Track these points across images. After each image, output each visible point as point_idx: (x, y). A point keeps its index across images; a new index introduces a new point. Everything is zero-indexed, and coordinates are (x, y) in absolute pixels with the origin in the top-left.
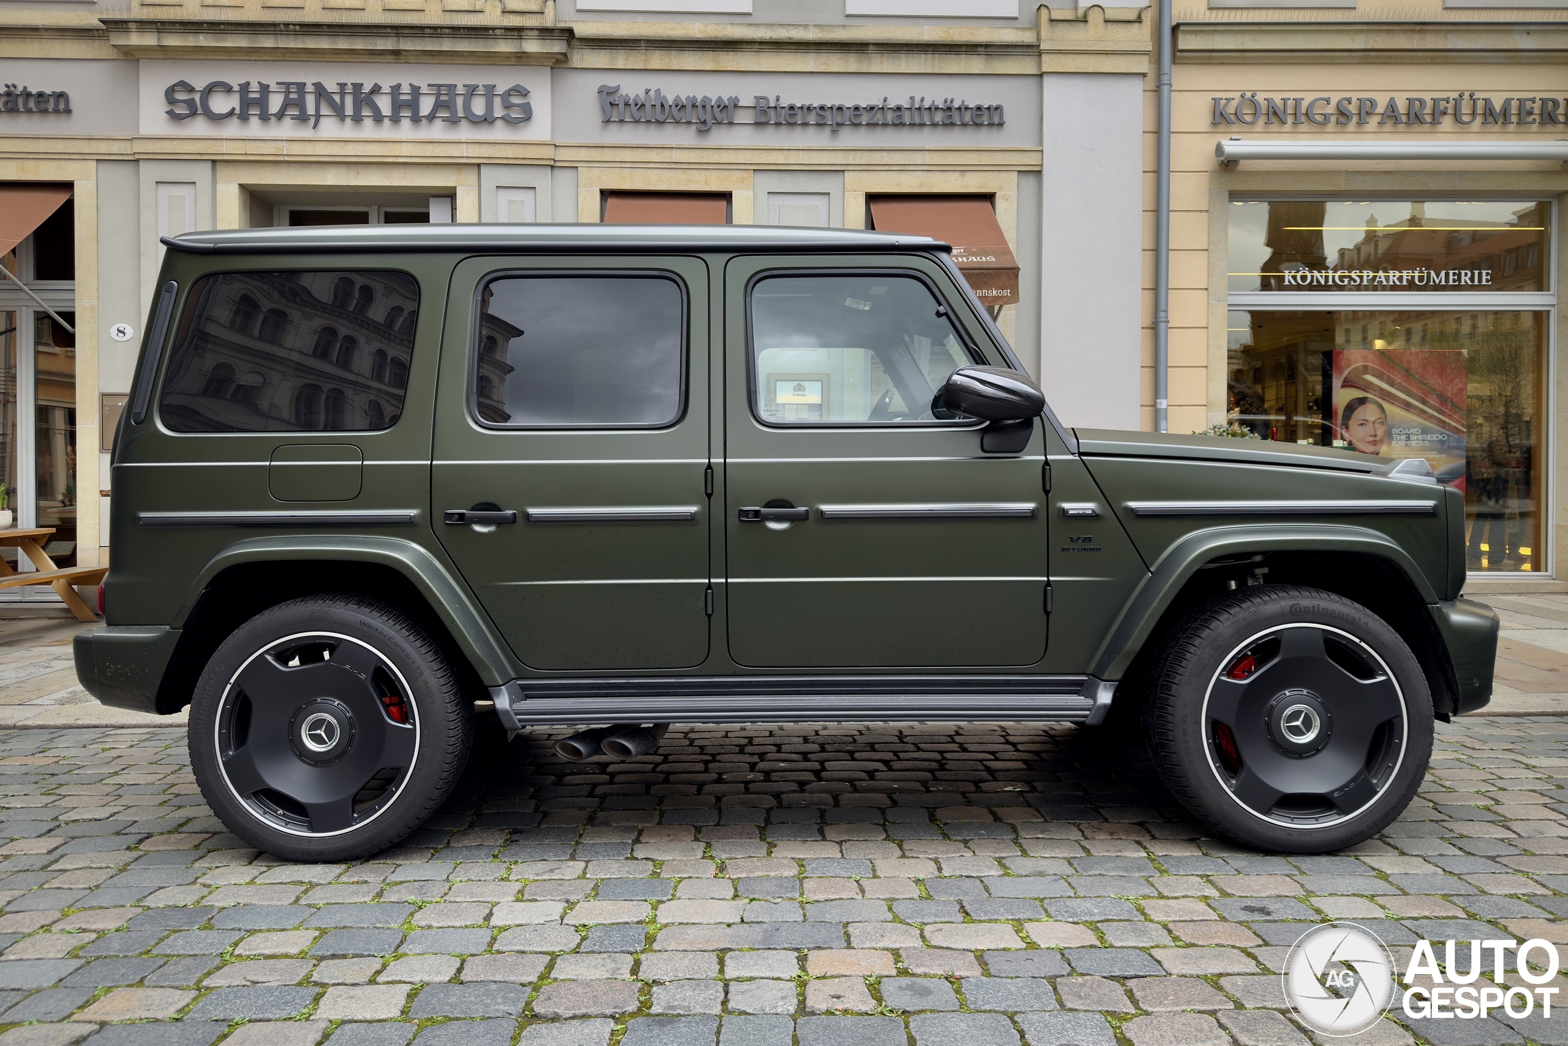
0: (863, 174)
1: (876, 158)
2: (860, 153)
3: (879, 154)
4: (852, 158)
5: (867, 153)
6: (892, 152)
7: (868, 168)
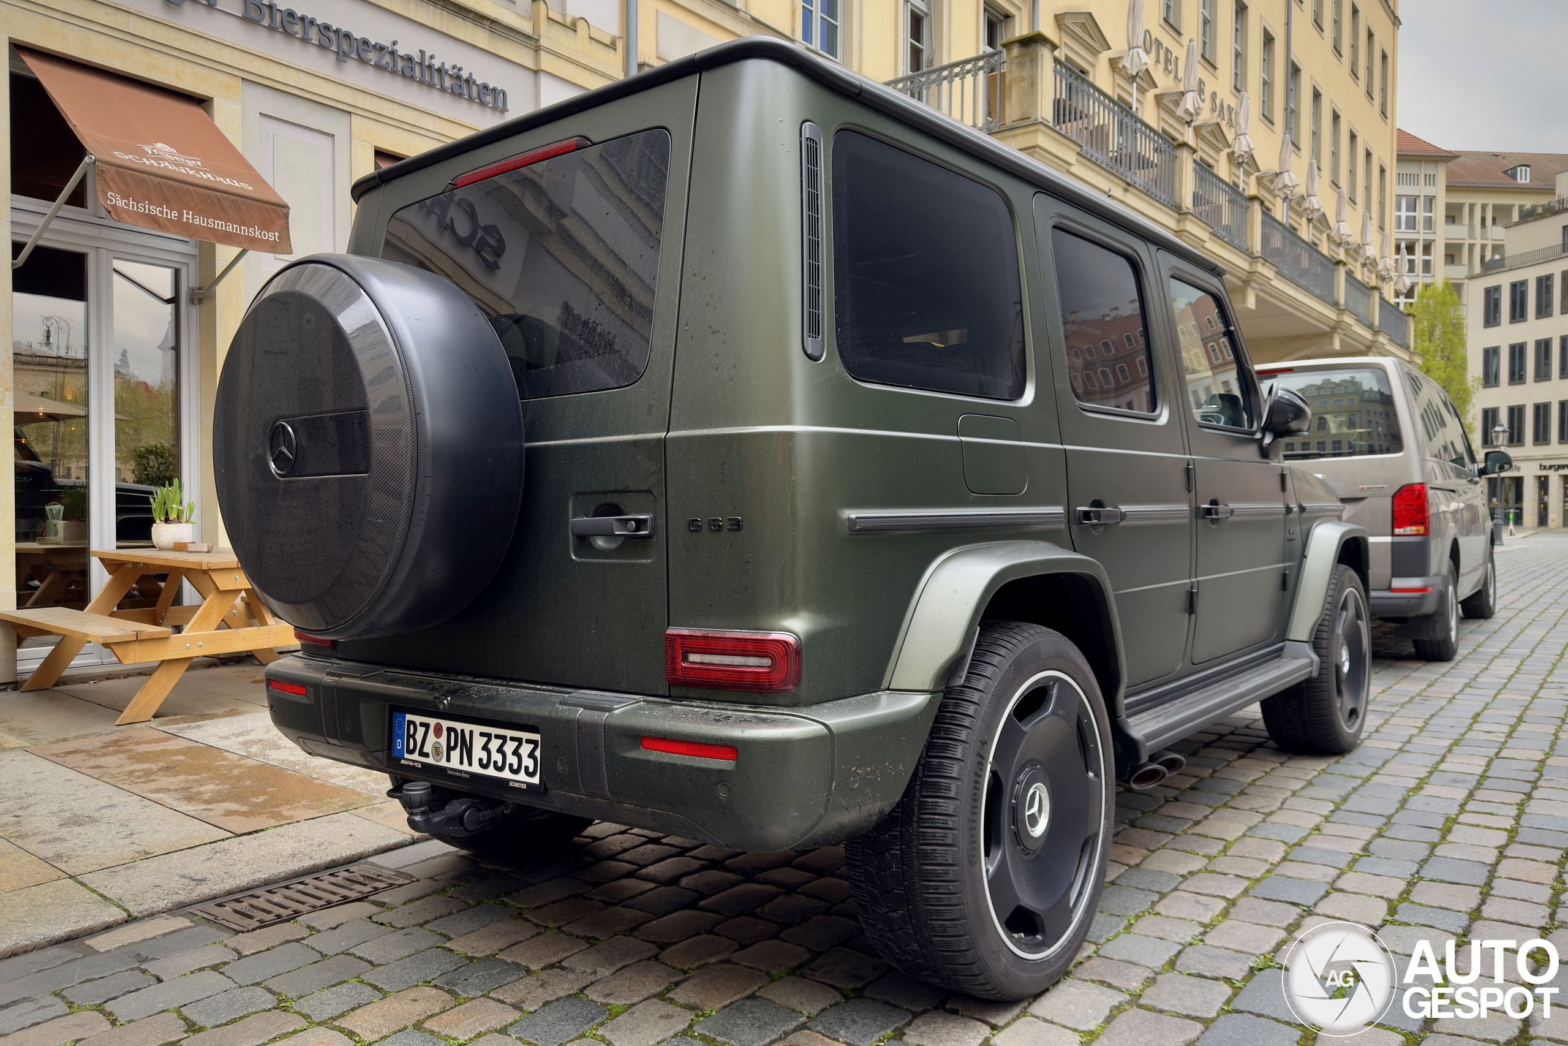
0: (371, 123)
1: (387, 109)
2: (369, 97)
3: (389, 104)
4: (361, 101)
5: (377, 100)
6: (403, 107)
7: (377, 118)
